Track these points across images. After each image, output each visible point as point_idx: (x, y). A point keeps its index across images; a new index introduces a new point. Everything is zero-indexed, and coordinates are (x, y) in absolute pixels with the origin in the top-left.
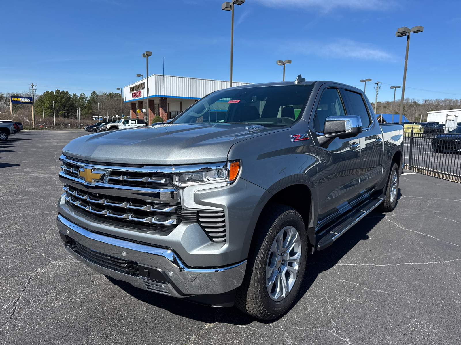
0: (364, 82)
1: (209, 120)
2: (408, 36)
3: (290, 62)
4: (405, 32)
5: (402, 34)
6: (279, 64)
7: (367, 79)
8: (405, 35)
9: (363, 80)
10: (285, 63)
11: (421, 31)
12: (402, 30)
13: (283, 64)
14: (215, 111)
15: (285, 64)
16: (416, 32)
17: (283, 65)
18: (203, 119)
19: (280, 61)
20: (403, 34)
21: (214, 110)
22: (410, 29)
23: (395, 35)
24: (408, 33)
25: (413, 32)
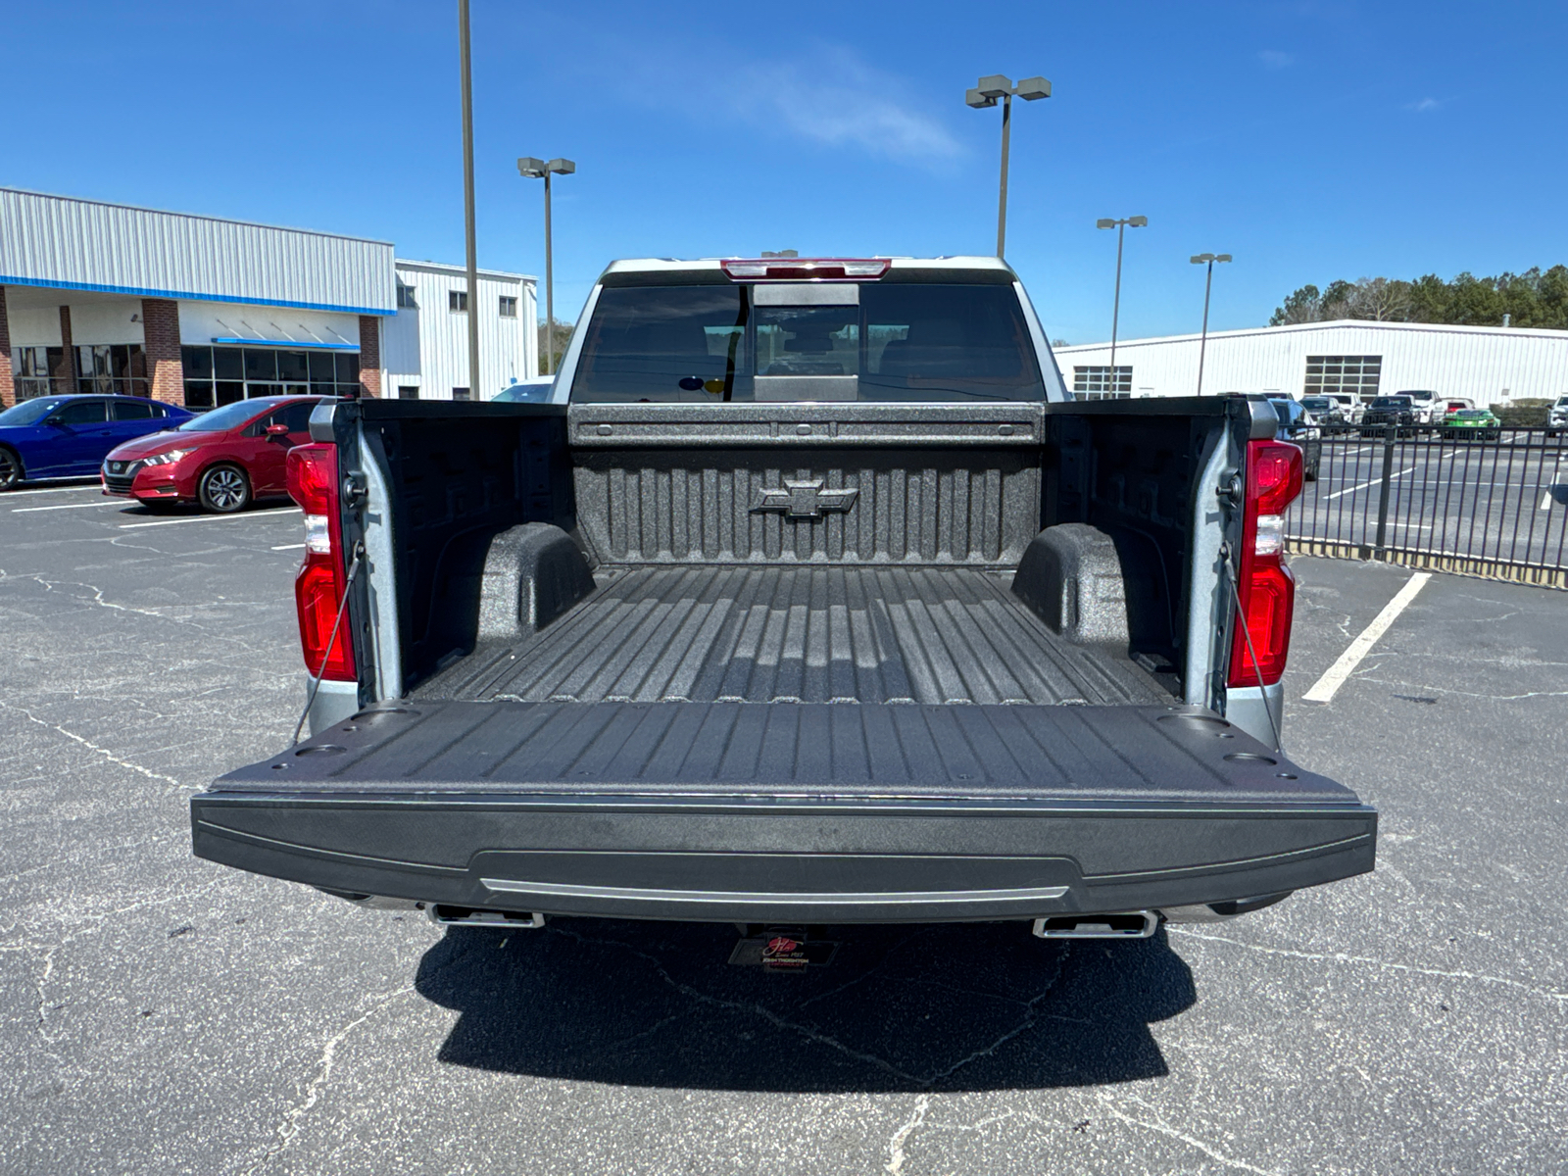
1: (214, 380)
2: (1007, 107)
3: (568, 167)
5: (987, 100)
6: (523, 174)
8: (995, 104)
10: (550, 168)
11: (1046, 96)
12: (994, 85)
13: (545, 172)
14: (239, 342)
15: (553, 176)
16: (1028, 97)
18: (185, 376)
19: (533, 162)
20: (989, 99)
21: (231, 340)
22: (1013, 85)
23: (966, 101)
24: (1006, 95)
25: (1022, 96)
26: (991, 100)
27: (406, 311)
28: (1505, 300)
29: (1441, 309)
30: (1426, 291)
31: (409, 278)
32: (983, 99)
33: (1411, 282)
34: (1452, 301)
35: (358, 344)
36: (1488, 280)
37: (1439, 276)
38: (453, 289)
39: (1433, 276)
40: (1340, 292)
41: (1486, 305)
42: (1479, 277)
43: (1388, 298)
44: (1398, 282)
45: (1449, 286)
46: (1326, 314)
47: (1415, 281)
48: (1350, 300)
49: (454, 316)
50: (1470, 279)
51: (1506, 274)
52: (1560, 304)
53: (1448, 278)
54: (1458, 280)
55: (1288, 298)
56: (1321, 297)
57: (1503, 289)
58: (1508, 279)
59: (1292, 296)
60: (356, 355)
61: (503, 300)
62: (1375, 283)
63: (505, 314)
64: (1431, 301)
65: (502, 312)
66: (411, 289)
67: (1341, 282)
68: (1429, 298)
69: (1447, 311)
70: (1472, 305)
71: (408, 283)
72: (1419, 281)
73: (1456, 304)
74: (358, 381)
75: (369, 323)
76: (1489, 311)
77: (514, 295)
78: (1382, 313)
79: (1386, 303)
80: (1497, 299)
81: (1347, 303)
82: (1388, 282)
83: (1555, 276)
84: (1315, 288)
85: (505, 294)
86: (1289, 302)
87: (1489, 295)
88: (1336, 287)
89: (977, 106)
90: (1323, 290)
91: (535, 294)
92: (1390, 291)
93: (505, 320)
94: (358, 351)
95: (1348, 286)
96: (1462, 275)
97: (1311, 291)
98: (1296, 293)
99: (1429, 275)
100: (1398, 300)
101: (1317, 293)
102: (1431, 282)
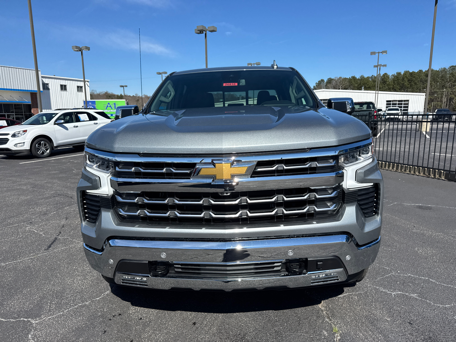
0: (161, 75)
2: (206, 34)
3: (88, 49)
4: (202, 31)
5: (200, 32)
6: (75, 50)
7: (163, 72)
8: (203, 33)
9: (160, 73)
10: (82, 49)
11: (216, 31)
12: (201, 28)
13: (80, 50)
15: (83, 51)
16: (211, 31)
17: (81, 52)
19: (77, 47)
20: (201, 32)
22: (207, 28)
23: (195, 32)
24: (205, 31)
25: (209, 31)
26: (202, 32)
27: (46, 91)
28: (372, 82)
29: (356, 85)
30: (352, 81)
31: (46, 81)
32: (199, 32)
33: (348, 78)
34: (359, 83)
35: (30, 101)
36: (368, 77)
37: (356, 76)
38: (61, 84)
39: (354, 76)
40: (330, 81)
41: (368, 84)
42: (366, 76)
43: (343, 83)
44: (345, 78)
45: (358, 79)
46: (327, 87)
47: (350, 78)
48: (333, 83)
49: (62, 92)
50: (363, 77)
51: (373, 76)
52: (386, 83)
53: (358, 77)
54: (361, 77)
55: (316, 83)
56: (325, 82)
57: (372, 80)
58: (373, 77)
59: (318, 82)
60: (30, 105)
61: (78, 87)
62: (339, 78)
63: (79, 91)
64: (354, 83)
65: (78, 91)
66: (48, 84)
67: (330, 78)
68: (353, 82)
69: (358, 86)
70: (364, 84)
71: (46, 82)
72: (351, 78)
73: (360, 84)
74: (31, 113)
75: (33, 95)
76: (368, 86)
77: (82, 86)
78: (341, 87)
79: (342, 84)
80: (370, 82)
81: (332, 84)
82: (343, 78)
83: (385, 76)
84: (323, 80)
85: (79, 85)
86: (317, 84)
87: (368, 81)
88: (329, 80)
89: (198, 33)
90: (325, 81)
91: (89, 85)
92: (343, 80)
93: (79, 93)
94: (31, 103)
95: (332, 79)
96: (361, 76)
97: (322, 81)
98: (319, 82)
99: (353, 76)
100: (345, 83)
101: (324, 81)
102: (354, 78)
